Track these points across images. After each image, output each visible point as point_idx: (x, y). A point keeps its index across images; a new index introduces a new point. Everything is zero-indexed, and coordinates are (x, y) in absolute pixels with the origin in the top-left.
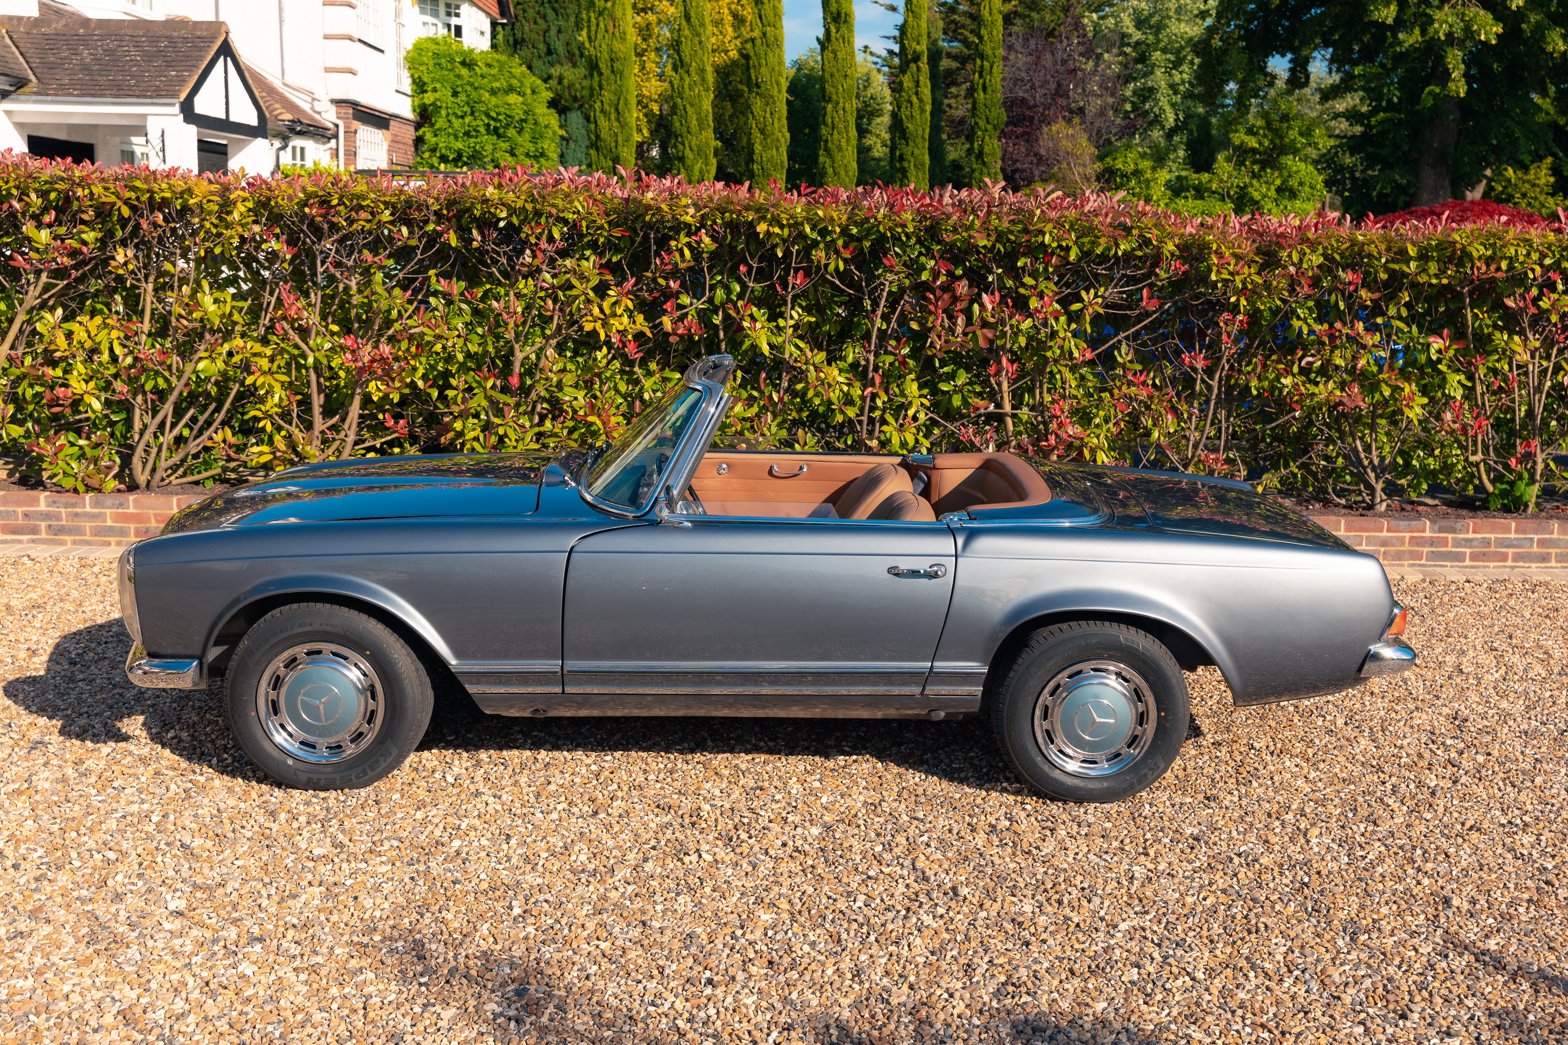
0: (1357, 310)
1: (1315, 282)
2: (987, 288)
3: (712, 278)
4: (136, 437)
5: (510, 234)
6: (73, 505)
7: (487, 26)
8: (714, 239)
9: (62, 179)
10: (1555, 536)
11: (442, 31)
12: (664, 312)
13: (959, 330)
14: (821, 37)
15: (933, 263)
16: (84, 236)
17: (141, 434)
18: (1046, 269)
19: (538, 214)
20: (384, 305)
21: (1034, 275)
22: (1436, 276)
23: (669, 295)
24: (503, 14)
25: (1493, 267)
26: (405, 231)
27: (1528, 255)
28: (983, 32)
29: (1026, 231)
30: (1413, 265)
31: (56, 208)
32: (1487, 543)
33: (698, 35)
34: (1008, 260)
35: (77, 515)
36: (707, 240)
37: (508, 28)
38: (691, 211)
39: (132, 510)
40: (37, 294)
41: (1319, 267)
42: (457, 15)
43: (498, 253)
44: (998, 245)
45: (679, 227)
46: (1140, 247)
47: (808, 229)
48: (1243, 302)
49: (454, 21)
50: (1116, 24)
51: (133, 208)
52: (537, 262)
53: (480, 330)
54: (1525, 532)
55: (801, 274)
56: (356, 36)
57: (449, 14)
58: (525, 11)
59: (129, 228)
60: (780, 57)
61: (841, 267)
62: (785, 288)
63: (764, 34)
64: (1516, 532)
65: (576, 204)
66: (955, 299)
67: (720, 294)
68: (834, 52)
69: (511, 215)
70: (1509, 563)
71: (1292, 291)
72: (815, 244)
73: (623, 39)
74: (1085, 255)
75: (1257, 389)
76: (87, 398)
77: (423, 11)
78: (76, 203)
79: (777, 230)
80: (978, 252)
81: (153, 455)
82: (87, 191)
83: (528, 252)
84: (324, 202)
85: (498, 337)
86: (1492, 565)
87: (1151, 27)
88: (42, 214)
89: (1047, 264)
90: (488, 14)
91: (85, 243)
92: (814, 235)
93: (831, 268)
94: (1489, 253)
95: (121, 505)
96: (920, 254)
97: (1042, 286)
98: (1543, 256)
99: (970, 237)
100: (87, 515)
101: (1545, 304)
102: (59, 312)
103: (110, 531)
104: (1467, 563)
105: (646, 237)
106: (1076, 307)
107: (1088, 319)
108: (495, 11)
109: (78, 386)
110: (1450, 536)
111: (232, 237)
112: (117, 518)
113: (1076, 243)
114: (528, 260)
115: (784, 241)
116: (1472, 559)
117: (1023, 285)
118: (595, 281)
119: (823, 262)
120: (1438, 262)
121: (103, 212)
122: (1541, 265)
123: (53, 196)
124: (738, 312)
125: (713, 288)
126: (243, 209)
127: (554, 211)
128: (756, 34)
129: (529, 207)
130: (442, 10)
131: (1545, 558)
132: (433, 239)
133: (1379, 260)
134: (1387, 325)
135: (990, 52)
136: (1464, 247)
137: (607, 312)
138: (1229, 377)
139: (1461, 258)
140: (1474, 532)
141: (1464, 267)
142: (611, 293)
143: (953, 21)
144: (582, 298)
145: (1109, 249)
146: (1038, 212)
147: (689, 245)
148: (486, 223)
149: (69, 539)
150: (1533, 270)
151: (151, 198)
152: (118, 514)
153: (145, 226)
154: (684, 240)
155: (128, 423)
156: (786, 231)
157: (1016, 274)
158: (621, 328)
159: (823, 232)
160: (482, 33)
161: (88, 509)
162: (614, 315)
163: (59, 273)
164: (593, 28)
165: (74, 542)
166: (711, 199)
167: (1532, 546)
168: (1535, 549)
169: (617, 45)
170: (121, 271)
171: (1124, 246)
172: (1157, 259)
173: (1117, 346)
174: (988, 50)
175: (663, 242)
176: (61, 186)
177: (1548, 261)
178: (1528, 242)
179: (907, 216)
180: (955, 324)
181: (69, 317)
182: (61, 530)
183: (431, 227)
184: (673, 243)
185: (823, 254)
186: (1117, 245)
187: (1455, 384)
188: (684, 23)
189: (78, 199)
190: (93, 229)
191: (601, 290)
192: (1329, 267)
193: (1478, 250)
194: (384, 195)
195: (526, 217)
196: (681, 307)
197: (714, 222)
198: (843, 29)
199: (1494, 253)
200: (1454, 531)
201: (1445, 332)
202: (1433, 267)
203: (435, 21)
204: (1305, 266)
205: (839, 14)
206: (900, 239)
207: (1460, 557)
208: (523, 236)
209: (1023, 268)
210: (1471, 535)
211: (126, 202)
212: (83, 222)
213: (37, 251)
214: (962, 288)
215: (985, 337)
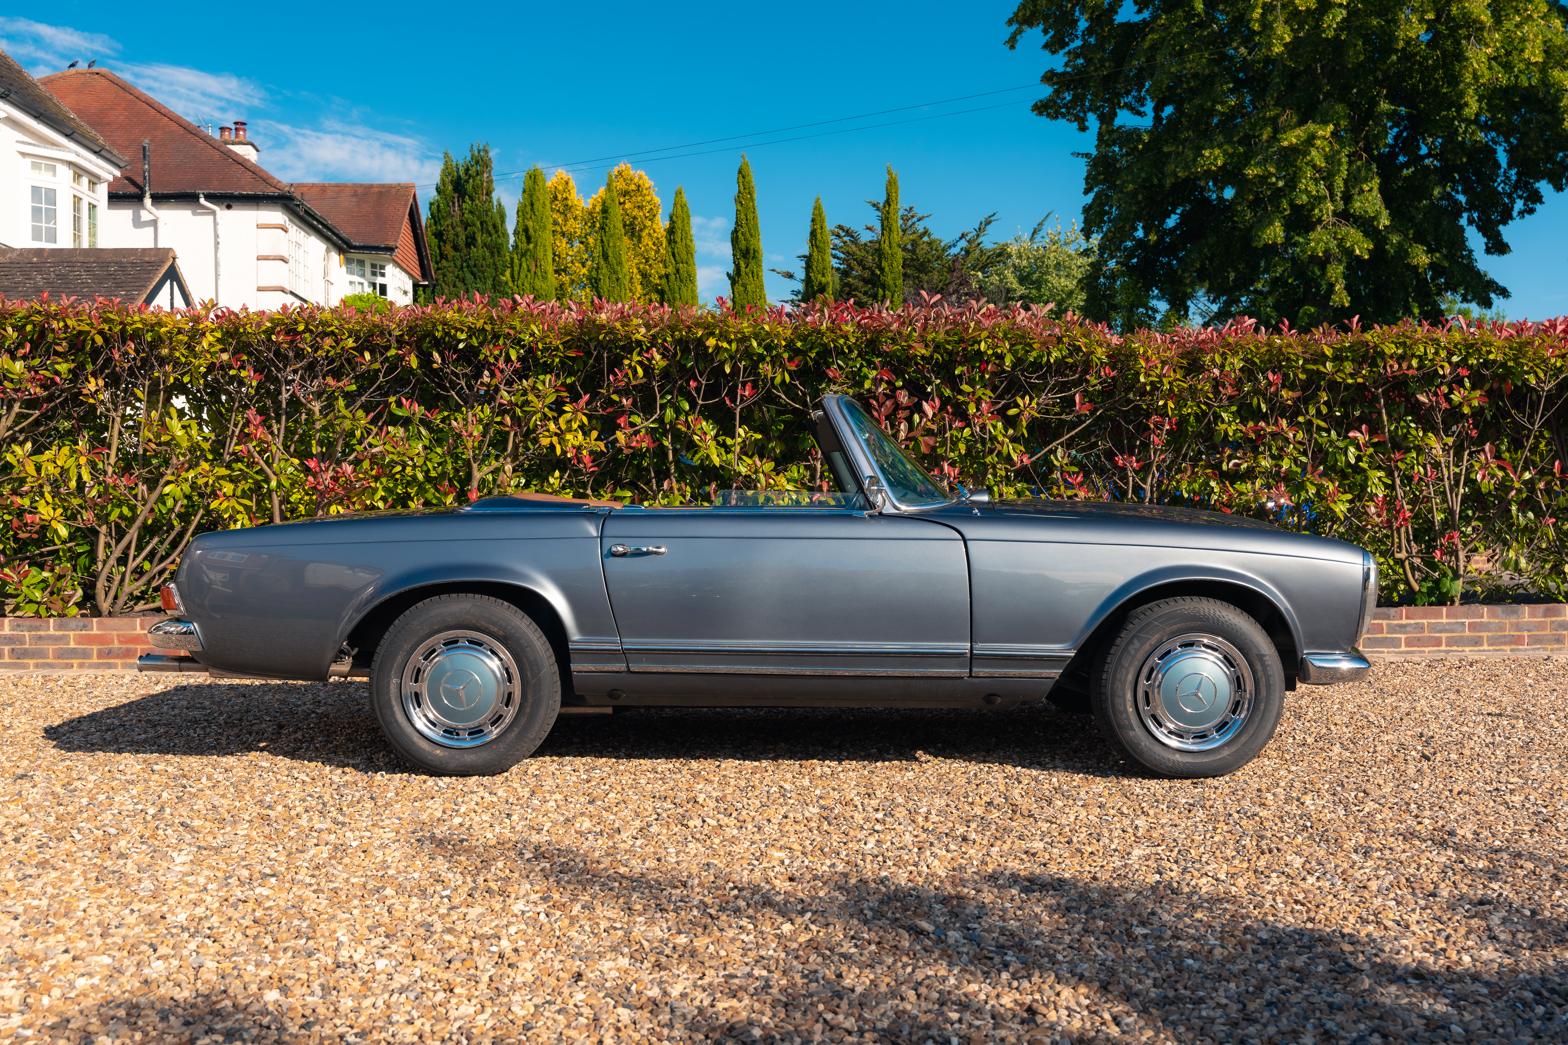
0: (1279, 409)
1: (1238, 384)
2: (927, 397)
3: (662, 397)
4: (100, 565)
5: (469, 355)
6: (37, 629)
7: (409, 285)
8: (664, 356)
9: (39, 312)
10: (1485, 619)
11: (368, 290)
12: (618, 427)
13: (902, 435)
14: (731, 272)
15: (874, 373)
16: (57, 367)
17: (105, 562)
18: (982, 377)
19: (496, 336)
20: (347, 425)
21: (971, 383)
22: (1352, 375)
23: (622, 411)
24: (424, 276)
25: (1405, 365)
26: (367, 356)
27: (1437, 353)
28: (884, 264)
29: (961, 341)
30: (1329, 365)
31: (31, 341)
32: (1421, 628)
33: (616, 273)
34: (945, 370)
35: (40, 638)
36: (658, 357)
37: (429, 291)
38: (643, 330)
39: (95, 631)
40: (9, 423)
41: (1241, 370)
42: (383, 275)
43: (457, 376)
44: (936, 356)
45: (630, 346)
46: (1071, 355)
47: (755, 344)
48: (1171, 405)
49: (379, 280)
50: (1001, 281)
51: (106, 340)
52: (495, 381)
53: (439, 450)
54: (1456, 617)
55: (748, 387)
56: (288, 288)
57: (374, 274)
58: (444, 275)
59: (100, 361)
60: (693, 291)
61: (787, 379)
62: (734, 401)
63: (678, 271)
64: (1448, 616)
65: (533, 327)
66: (897, 407)
67: (669, 414)
68: (744, 286)
69: (470, 337)
70: (1443, 648)
71: (1217, 393)
72: (762, 358)
73: (545, 278)
74: (1018, 362)
75: (1188, 492)
76: (54, 523)
77: (350, 272)
78: (51, 336)
79: (725, 345)
80: (917, 364)
81: (116, 583)
82: (61, 324)
83: (486, 373)
84: (291, 331)
85: (456, 457)
86: (1427, 649)
87: (1033, 283)
88: (17, 349)
89: (983, 372)
90: (411, 276)
91: (57, 373)
92: (761, 351)
93: (778, 380)
94: (1400, 351)
95: (85, 627)
96: (862, 366)
97: (979, 393)
98: (1451, 354)
99: (910, 347)
100: (50, 637)
101: (1456, 397)
102: (29, 445)
103: (73, 654)
104: (1403, 648)
105: (599, 358)
106: (1012, 412)
107: (1024, 424)
108: (417, 273)
109: (45, 511)
110: (1384, 622)
111: (200, 366)
112: (80, 640)
113: (1010, 351)
114: (486, 379)
115: (732, 357)
116: (1407, 645)
117: (961, 392)
118: (552, 398)
119: (770, 375)
120: (1353, 361)
121: (77, 342)
122: (1450, 363)
123: (29, 328)
124: (689, 427)
125: (663, 407)
126: (211, 339)
127: (512, 332)
128: (671, 270)
129: (488, 327)
130: (368, 270)
131: (1477, 642)
132: (394, 364)
133: (1297, 362)
134: (1309, 423)
135: (891, 282)
136: (1376, 346)
137: (563, 427)
138: (1160, 483)
139: (1374, 359)
140: (1407, 618)
141: (1377, 366)
142: (566, 408)
143: (848, 285)
144: (539, 415)
145: (1041, 357)
146: (972, 324)
147: (640, 363)
148: (446, 345)
149: (31, 662)
150: (1442, 367)
151: (123, 331)
152: (81, 636)
153: (117, 356)
154: (636, 358)
155: (92, 555)
156: (734, 346)
157: (953, 382)
158: (577, 443)
159: (768, 348)
160: (405, 293)
161: (52, 631)
162: (569, 430)
163: (32, 403)
164: (516, 269)
165: (37, 666)
166: (662, 319)
167: (1463, 631)
168: (1467, 633)
169: (538, 283)
170: (92, 401)
171: (1055, 354)
172: (1087, 365)
173: (1054, 452)
174: (889, 280)
175: (616, 362)
176: (37, 318)
177: (1455, 359)
178: (1436, 342)
179: (849, 328)
180: (898, 431)
181: (38, 450)
182: (25, 654)
183: (392, 352)
184: (627, 362)
185: (770, 367)
186: (1049, 354)
187: (1376, 481)
188: (602, 262)
189: (53, 330)
190: (66, 361)
191: (558, 407)
192: (1249, 371)
193: (1390, 349)
194: (348, 323)
195: (485, 339)
196: (633, 425)
197: (665, 340)
198: (752, 264)
199: (1405, 352)
200: (1388, 617)
201: (1364, 427)
202: (1349, 367)
203: (361, 280)
204: (1227, 368)
205: (748, 250)
206: (843, 353)
207: (1395, 643)
208: (482, 357)
209: (960, 376)
210: (1404, 621)
211: (101, 332)
212: (57, 353)
213: (12, 381)
214: (904, 398)
215: (927, 444)
